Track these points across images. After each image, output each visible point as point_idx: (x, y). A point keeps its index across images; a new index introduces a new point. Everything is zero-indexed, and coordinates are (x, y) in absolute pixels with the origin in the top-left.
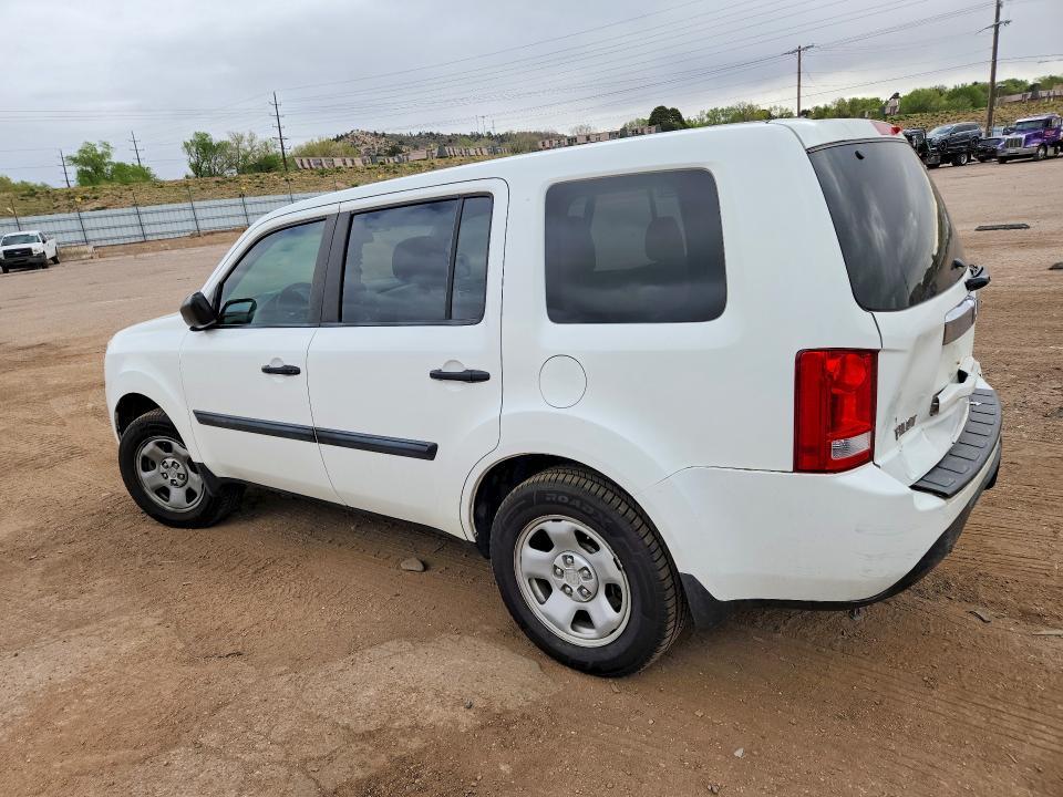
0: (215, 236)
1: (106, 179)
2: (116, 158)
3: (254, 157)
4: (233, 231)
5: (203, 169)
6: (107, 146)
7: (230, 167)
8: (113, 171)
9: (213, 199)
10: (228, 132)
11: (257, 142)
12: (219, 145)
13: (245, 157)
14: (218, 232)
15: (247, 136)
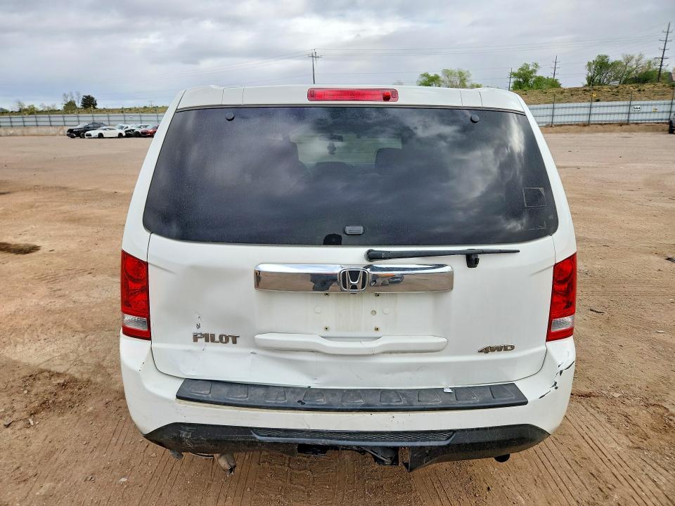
0: (563, 127)
1: (529, 86)
2: (538, 74)
3: (637, 72)
4: (577, 125)
5: (595, 80)
6: (536, 65)
7: (616, 79)
8: (535, 82)
9: (576, 102)
10: (623, 55)
11: (643, 62)
12: (612, 64)
13: (629, 73)
14: (566, 125)
15: (636, 57)
